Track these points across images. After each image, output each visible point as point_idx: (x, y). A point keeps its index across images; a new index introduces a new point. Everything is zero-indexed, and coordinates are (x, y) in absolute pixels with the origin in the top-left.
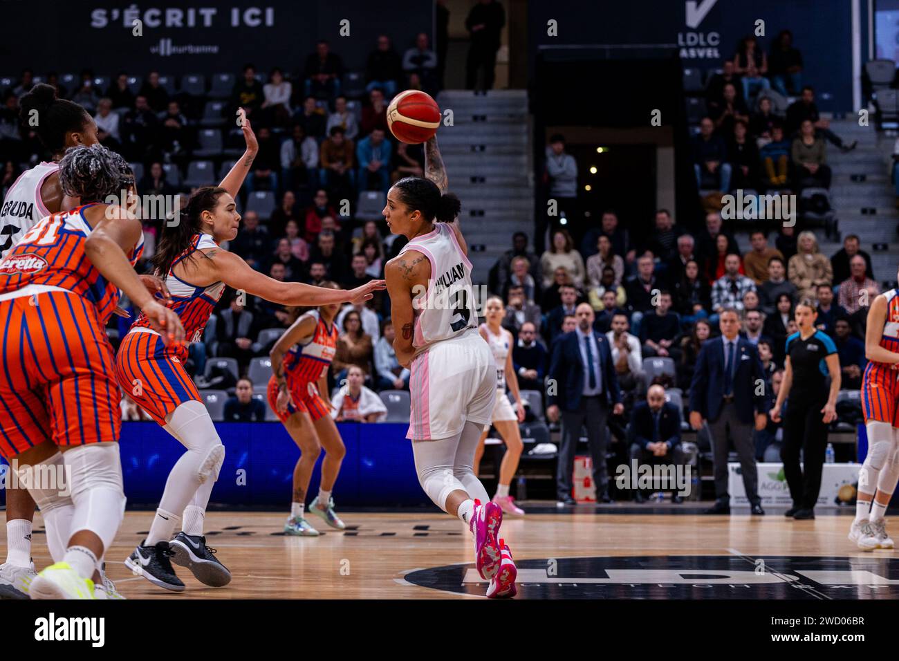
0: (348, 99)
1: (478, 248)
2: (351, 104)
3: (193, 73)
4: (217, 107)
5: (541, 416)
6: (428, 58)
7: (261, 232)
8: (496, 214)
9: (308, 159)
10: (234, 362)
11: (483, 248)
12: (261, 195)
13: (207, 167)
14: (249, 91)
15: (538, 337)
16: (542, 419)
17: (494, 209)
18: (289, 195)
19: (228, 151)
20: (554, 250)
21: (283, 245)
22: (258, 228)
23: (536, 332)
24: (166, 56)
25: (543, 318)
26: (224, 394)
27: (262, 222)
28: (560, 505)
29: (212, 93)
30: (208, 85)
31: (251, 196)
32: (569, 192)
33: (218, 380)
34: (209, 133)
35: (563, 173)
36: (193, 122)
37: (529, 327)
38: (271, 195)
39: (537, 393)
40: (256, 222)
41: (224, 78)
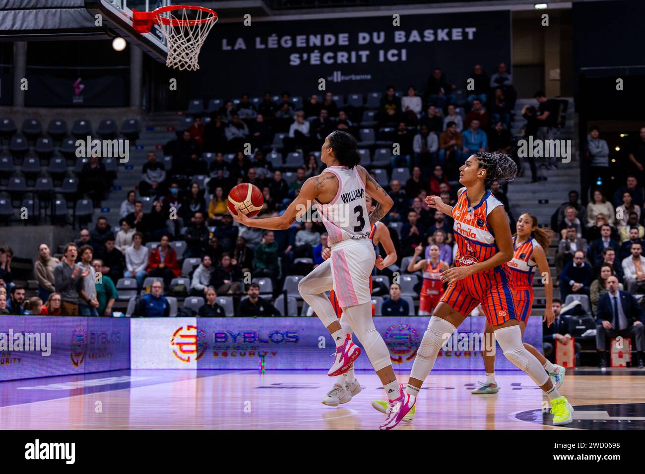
0: (456, 106)
1: (543, 202)
2: (458, 110)
3: (355, 93)
4: (371, 114)
5: (589, 311)
6: (507, 79)
7: (402, 194)
8: (555, 179)
9: (431, 147)
10: (386, 278)
11: (547, 202)
12: (401, 170)
13: (366, 153)
14: (390, 103)
15: (586, 260)
16: (589, 313)
17: (554, 176)
18: (416, 169)
19: (379, 142)
20: (594, 202)
21: (416, 202)
22: (401, 191)
23: (584, 256)
24: (337, 83)
25: (588, 247)
26: (381, 299)
27: (402, 188)
28: (604, 369)
29: (367, 105)
30: (365, 100)
31: (394, 170)
32: (604, 163)
33: (377, 289)
34: (366, 131)
35: (600, 152)
36: (355, 124)
37: (580, 254)
38: (407, 169)
39: (586, 296)
40: (399, 187)
41: (375, 95)
